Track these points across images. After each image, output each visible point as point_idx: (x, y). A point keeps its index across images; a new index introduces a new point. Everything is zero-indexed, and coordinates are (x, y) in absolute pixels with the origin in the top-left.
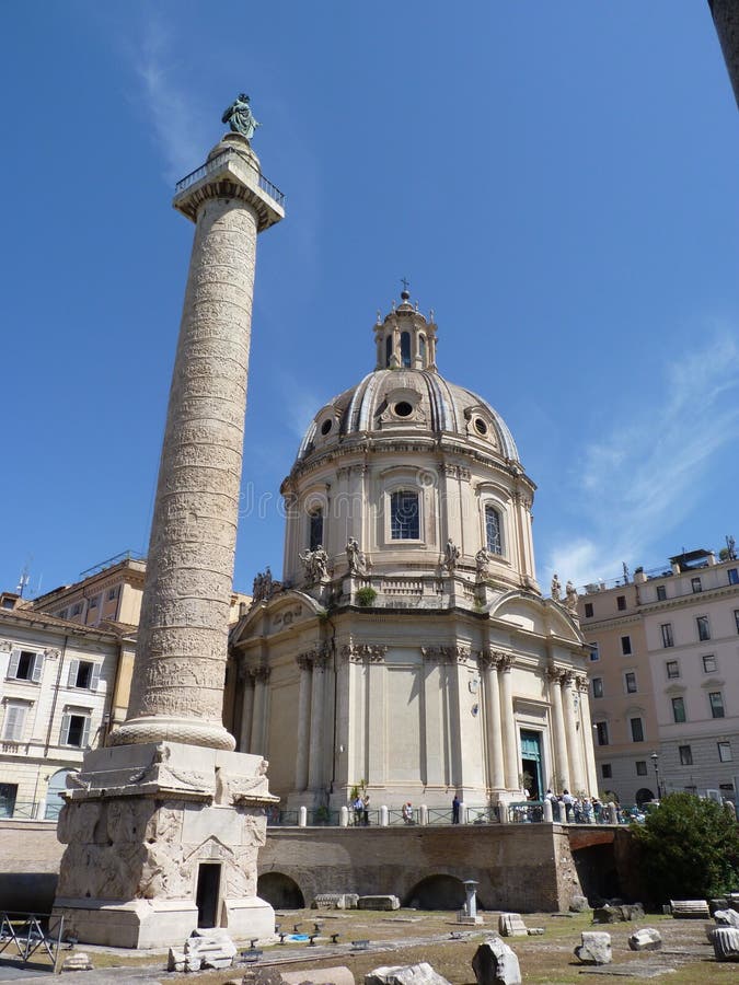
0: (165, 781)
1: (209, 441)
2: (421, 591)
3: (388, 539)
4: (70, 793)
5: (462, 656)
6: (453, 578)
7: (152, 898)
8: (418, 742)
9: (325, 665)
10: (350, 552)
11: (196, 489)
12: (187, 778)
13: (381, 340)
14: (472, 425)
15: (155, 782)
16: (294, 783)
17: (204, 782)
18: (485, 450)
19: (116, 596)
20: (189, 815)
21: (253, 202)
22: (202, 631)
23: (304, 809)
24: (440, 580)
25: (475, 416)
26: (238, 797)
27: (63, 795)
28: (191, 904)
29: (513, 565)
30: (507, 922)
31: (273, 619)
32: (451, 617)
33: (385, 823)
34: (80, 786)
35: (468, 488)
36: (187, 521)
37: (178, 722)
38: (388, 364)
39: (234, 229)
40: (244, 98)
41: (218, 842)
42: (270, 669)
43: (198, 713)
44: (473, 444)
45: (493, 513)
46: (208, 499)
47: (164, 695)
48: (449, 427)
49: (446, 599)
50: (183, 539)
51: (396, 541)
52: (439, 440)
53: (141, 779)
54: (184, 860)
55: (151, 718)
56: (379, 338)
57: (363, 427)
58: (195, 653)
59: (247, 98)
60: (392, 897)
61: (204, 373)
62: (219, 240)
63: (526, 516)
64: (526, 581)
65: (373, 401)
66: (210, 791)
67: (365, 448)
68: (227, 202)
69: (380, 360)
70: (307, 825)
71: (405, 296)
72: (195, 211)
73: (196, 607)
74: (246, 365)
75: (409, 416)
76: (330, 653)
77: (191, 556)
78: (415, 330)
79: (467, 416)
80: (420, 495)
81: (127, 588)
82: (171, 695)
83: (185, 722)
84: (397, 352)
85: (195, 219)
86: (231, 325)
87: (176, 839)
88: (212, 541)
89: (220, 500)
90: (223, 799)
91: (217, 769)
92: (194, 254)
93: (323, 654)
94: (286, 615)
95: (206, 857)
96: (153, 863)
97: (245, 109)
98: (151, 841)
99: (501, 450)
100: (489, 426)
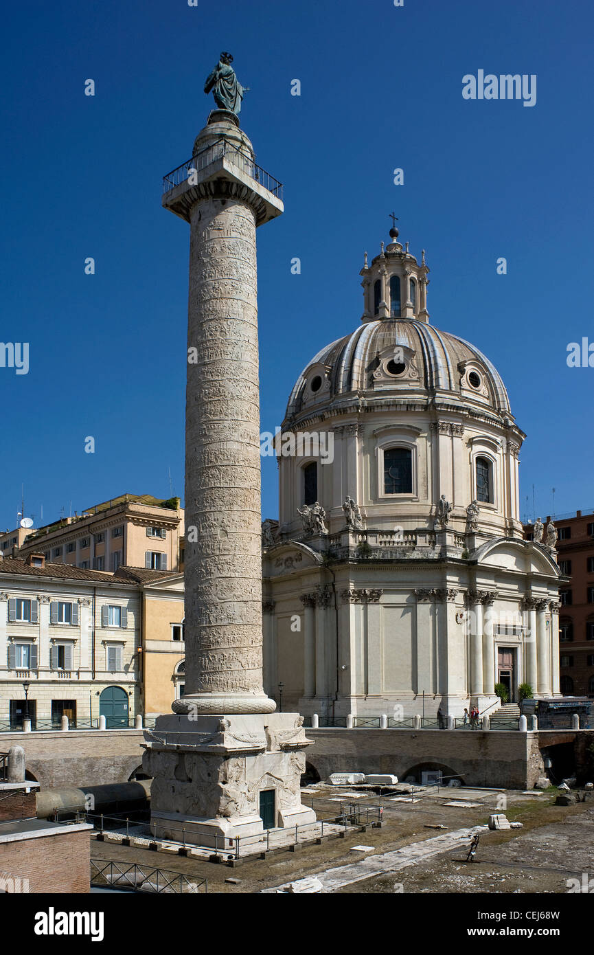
0: (229, 744)
1: (231, 463)
2: (415, 542)
3: (382, 493)
4: (149, 744)
5: (451, 596)
6: (444, 531)
7: (229, 817)
8: (410, 662)
9: (326, 604)
10: (347, 510)
11: (223, 509)
12: (245, 738)
13: (369, 285)
14: (465, 380)
15: (222, 745)
16: (303, 690)
17: (258, 739)
18: (478, 403)
19: (121, 533)
20: (250, 760)
21: (251, 200)
22: (242, 627)
23: (316, 716)
24: (432, 532)
25: (469, 369)
26: (283, 745)
27: (144, 746)
28: (257, 818)
29: (499, 511)
30: (496, 820)
31: (274, 562)
32: (443, 564)
33: (385, 727)
34: (158, 741)
35: (460, 443)
36: (219, 537)
37: (231, 697)
38: (377, 312)
39: (234, 234)
40: (226, 58)
41: (271, 775)
42: (275, 603)
43: (245, 689)
44: (467, 399)
45: (484, 463)
46: (236, 516)
47: (218, 677)
48: (443, 383)
49: (438, 547)
50: (217, 552)
51: (390, 496)
52: (433, 399)
53: (209, 742)
54: (249, 791)
55: (208, 694)
56: (366, 284)
57: (355, 386)
58: (238, 644)
59: (230, 57)
60: (392, 776)
61: (220, 396)
62: (219, 248)
63: (514, 463)
64: (511, 523)
65: (364, 358)
66: (263, 745)
67: (358, 409)
68: (224, 203)
69: (367, 306)
70: (319, 726)
71: (393, 234)
72: (188, 211)
73: (236, 608)
74: (257, 383)
75: (402, 374)
76: (331, 594)
77: (226, 567)
78: (405, 274)
79: (461, 369)
80: (413, 451)
81: (130, 525)
82: (222, 677)
83: (237, 697)
84: (387, 300)
85: (188, 218)
86: (240, 343)
87: (241, 779)
88: (243, 552)
89: (246, 516)
90: (272, 748)
91: (265, 728)
92: (192, 264)
93: (324, 594)
94: (287, 560)
95: (264, 786)
96: (227, 796)
97: (229, 74)
98: (224, 783)
99: (494, 402)
100: (482, 378)
